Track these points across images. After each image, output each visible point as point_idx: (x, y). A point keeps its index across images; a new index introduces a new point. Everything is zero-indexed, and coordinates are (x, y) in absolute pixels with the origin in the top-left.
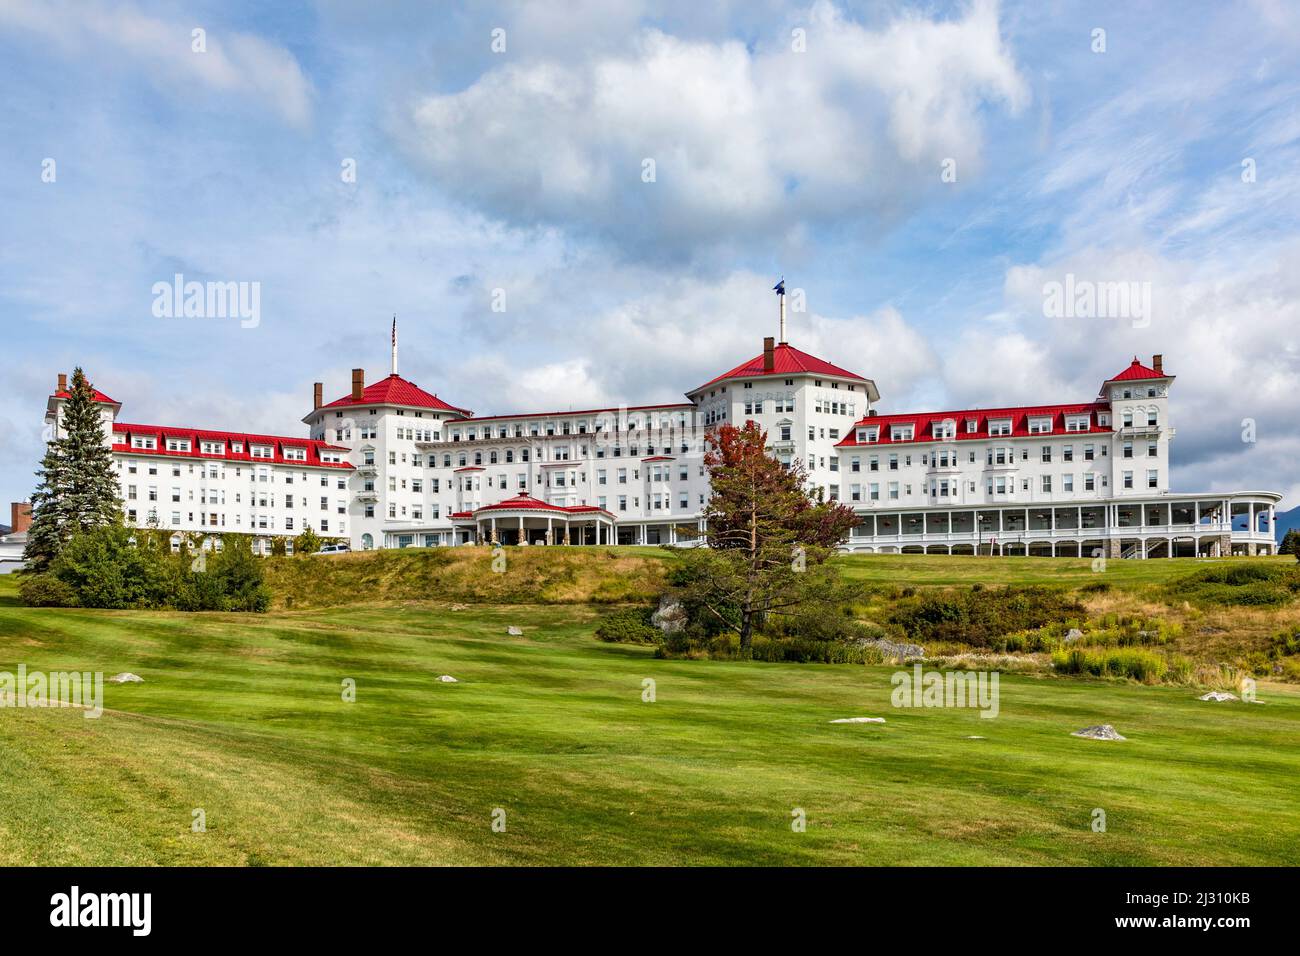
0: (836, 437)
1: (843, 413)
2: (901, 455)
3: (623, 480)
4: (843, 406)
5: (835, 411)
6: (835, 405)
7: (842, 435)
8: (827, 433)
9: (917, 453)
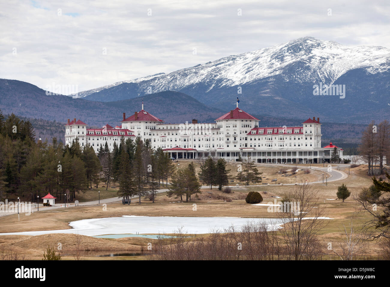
0: (247, 133)
1: (248, 127)
2: (261, 137)
3: (199, 140)
4: (248, 125)
5: (246, 127)
6: (247, 125)
7: (248, 132)
8: (244, 132)
9: (264, 137)
